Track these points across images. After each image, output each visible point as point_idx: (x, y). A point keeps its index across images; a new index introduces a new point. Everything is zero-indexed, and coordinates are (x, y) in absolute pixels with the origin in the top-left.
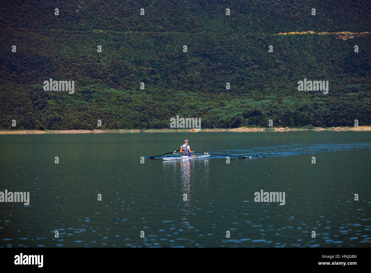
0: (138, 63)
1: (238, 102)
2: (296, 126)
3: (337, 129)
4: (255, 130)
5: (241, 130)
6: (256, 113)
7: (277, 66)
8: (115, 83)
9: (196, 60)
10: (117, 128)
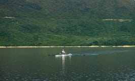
0: (63, 28)
1: (91, 38)
2: (108, 45)
3: (119, 46)
4: (96, 46)
5: (92, 46)
6: (96, 42)
7: (102, 29)
8: (57, 33)
9: (80, 27)
10: (57, 46)
